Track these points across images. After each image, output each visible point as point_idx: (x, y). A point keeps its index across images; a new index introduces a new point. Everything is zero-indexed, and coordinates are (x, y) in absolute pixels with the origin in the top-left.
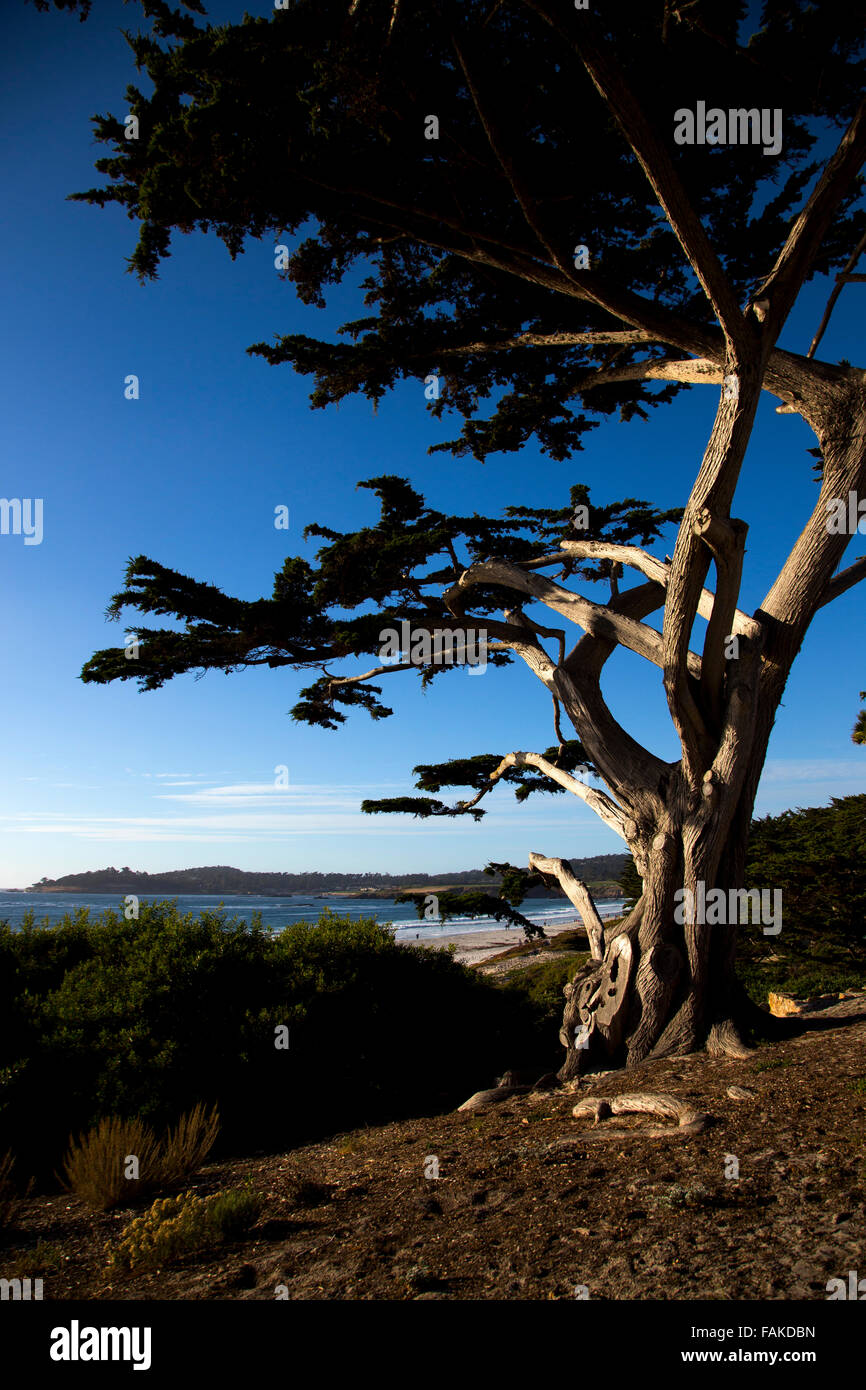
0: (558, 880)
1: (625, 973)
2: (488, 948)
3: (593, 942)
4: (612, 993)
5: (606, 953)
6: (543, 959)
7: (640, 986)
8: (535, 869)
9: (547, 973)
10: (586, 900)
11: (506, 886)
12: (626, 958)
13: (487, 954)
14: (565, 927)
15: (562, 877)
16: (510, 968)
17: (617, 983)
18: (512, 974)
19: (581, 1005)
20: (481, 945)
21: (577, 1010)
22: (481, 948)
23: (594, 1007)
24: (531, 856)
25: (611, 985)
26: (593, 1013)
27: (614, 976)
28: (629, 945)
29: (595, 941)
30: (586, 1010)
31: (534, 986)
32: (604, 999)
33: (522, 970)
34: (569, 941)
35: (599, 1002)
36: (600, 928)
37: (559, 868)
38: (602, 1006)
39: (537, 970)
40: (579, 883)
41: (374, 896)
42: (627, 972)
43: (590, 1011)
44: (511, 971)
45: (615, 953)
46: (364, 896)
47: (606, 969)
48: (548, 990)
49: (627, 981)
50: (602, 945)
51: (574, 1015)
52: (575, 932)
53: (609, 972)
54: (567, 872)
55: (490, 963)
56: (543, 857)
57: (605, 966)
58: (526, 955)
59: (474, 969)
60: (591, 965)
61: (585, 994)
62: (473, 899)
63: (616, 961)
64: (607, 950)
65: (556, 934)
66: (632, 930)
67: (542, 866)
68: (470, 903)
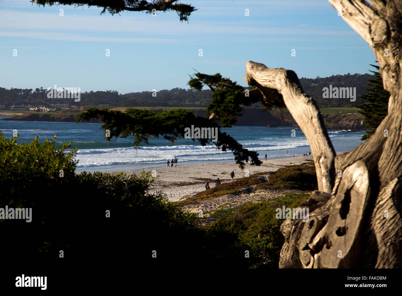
0: (281, 96)
1: (358, 209)
2: (191, 184)
3: (321, 172)
4: (341, 232)
5: (336, 184)
6: (258, 198)
7: (376, 225)
8: (253, 82)
9: (261, 214)
10: (315, 120)
11: (216, 102)
12: (361, 190)
13: (190, 191)
14: (286, 162)
15: (286, 92)
16: (217, 208)
17: (348, 220)
18: (219, 214)
19: (302, 245)
20: (182, 180)
21: (296, 252)
22: (182, 184)
23: (318, 248)
24: (249, 66)
25: (340, 223)
26: (316, 256)
27: (344, 212)
28: (366, 175)
29: (324, 171)
30: (307, 252)
31: (246, 229)
32: (331, 239)
33: (231, 210)
34: (290, 178)
35: (325, 242)
36: (330, 154)
37: (283, 81)
38: (328, 247)
39: (250, 210)
40: (306, 99)
41: (47, 118)
42: (362, 207)
43: (313, 253)
44: (219, 211)
45: (347, 184)
46: (34, 118)
47: (335, 204)
48: (263, 233)
49: (360, 218)
50: (332, 174)
51: (292, 257)
52: (299, 168)
53: (339, 206)
54: (293, 86)
55: (194, 201)
56: (263, 67)
57: (333, 200)
58: (238, 193)
59: (173, 207)
60: (317, 198)
61: (307, 232)
62: (174, 117)
63: (348, 194)
64: (337, 181)
65: (275, 169)
66: (371, 157)
67: (262, 78)
68: (170, 123)
